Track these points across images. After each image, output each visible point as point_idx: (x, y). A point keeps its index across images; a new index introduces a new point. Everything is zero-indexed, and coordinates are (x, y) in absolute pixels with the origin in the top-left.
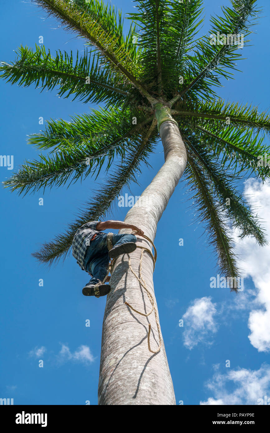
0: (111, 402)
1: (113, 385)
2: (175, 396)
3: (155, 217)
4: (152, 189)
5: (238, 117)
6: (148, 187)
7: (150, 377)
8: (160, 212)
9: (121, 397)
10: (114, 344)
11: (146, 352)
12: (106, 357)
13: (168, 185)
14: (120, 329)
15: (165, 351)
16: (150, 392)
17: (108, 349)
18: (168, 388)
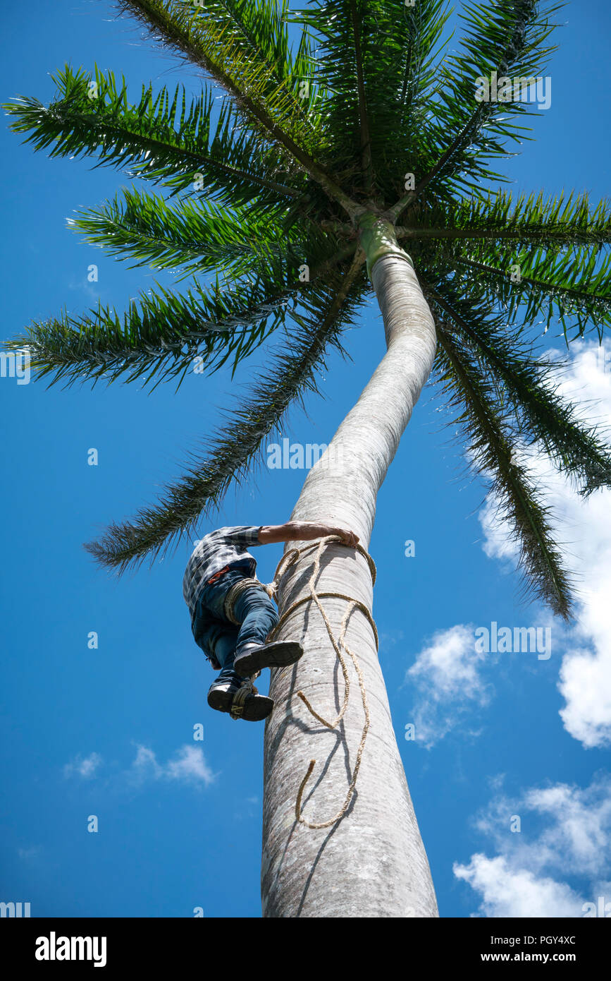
0: (291, 911)
1: (295, 871)
2: (436, 891)
3: (371, 480)
4: (362, 417)
5: (546, 227)
6: (352, 411)
7: (376, 850)
8: (381, 469)
9: (315, 899)
10: (292, 778)
11: (365, 793)
12: (275, 808)
13: (398, 403)
14: (304, 742)
15: (407, 788)
16: (378, 884)
17: (279, 789)
18: (418, 873)
